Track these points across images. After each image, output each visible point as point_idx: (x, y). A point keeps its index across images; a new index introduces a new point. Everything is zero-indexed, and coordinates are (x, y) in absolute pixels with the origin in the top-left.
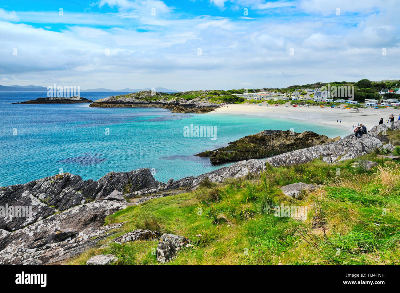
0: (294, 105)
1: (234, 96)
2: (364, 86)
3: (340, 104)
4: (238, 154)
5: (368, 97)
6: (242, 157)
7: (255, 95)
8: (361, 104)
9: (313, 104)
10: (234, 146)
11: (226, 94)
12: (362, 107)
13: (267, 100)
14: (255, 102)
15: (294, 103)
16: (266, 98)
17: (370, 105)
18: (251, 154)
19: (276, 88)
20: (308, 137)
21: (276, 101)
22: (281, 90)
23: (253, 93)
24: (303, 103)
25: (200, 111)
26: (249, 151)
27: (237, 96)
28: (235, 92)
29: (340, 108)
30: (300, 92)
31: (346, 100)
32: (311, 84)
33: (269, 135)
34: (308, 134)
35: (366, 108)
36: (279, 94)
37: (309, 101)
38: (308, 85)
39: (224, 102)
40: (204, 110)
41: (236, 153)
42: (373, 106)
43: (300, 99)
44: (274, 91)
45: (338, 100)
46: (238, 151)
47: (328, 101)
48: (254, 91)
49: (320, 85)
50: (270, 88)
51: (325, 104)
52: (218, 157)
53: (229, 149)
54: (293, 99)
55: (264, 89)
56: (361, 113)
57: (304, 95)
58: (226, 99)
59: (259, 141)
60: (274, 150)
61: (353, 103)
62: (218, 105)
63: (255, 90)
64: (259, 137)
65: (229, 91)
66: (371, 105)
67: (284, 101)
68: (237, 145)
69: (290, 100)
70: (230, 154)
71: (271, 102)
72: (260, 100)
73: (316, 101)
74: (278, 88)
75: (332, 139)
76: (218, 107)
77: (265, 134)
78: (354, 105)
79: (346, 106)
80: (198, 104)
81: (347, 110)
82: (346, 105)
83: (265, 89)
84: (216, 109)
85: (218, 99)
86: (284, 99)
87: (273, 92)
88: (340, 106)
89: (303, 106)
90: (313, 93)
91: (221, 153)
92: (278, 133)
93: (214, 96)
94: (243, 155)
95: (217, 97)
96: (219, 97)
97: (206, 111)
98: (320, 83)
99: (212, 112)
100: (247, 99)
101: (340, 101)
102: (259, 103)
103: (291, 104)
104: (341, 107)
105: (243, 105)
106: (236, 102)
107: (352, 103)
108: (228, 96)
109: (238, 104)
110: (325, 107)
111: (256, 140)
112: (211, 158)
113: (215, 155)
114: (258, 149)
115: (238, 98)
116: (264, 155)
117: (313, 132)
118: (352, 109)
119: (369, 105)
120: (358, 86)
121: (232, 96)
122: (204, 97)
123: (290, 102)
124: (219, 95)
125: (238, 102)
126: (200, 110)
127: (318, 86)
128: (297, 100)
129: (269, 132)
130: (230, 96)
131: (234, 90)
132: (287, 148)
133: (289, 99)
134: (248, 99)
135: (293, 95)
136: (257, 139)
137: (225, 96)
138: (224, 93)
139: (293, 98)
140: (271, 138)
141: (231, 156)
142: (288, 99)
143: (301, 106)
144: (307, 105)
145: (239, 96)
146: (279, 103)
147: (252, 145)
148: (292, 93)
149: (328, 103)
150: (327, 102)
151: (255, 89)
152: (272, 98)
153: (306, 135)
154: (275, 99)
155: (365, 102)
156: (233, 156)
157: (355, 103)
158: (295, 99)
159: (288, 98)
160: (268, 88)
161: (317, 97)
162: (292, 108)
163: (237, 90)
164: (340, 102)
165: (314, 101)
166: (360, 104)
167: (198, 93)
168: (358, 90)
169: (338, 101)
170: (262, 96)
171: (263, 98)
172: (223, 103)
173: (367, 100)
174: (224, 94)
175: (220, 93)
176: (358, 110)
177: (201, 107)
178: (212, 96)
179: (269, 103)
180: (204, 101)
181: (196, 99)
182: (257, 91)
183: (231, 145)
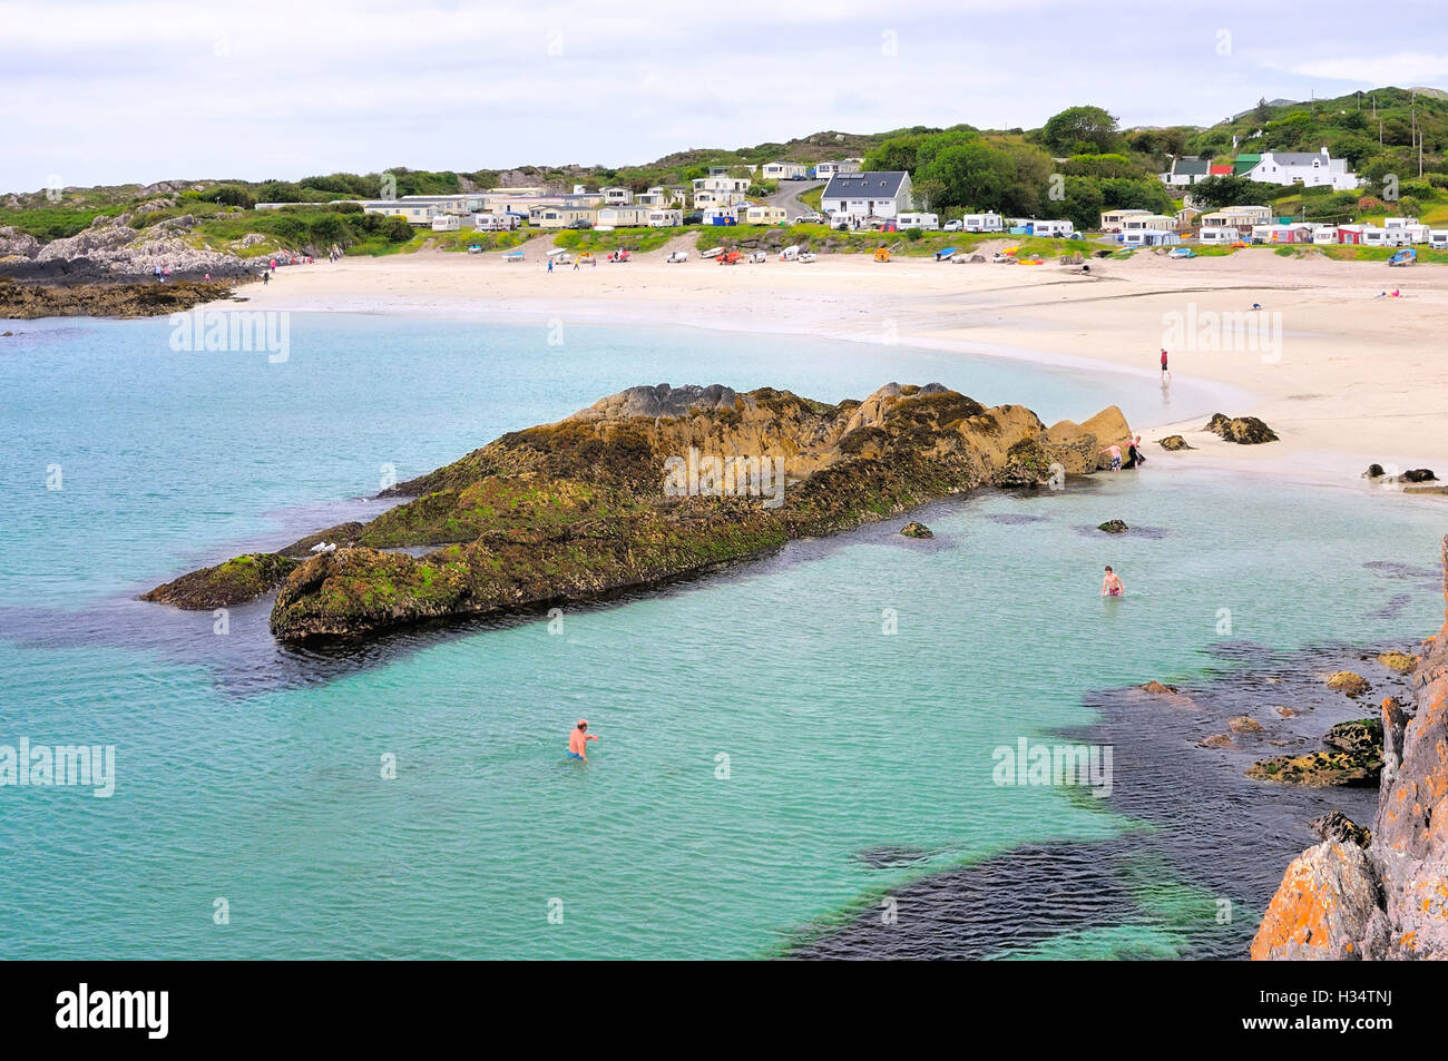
0: (718, 250)
1: (348, 209)
2: (1081, 144)
3: (982, 240)
4: (492, 563)
5: (1115, 200)
6: (520, 583)
7: (475, 205)
8: (1092, 239)
9: (829, 242)
10: (434, 510)
11: (295, 200)
12: (1103, 254)
13: (552, 231)
14: (486, 245)
15: (718, 243)
16: (550, 216)
17: (1142, 239)
18: (582, 557)
19: (590, 164)
20: (920, 418)
21: (609, 234)
22: (619, 174)
23: (458, 193)
24: (769, 241)
25: (132, 301)
26: (566, 538)
27: (367, 211)
28: (350, 188)
29: (983, 260)
30: (741, 181)
31: (1007, 220)
32: (783, 141)
33: (671, 417)
34: (917, 404)
35: (1126, 257)
36: (620, 194)
37: (802, 229)
38: (769, 146)
39: (288, 247)
40: (158, 297)
41: (472, 556)
42: (1159, 243)
43: (751, 220)
44: (579, 181)
45: (967, 217)
46: (487, 541)
47: (913, 225)
48: (465, 183)
49: (836, 144)
50: (555, 166)
51: (895, 240)
52: (339, 596)
53: (402, 531)
54: (711, 222)
55: (520, 169)
56: (1110, 283)
57: (763, 195)
58: (301, 226)
59: (609, 462)
60: (739, 521)
61: (1051, 232)
62: (249, 263)
63: (468, 177)
64: (606, 433)
65: (316, 184)
66: (1149, 240)
67: (658, 229)
68: (454, 497)
69: (693, 226)
70: (426, 569)
71: (581, 239)
72: (512, 227)
73: (843, 227)
74: (599, 168)
75: (1076, 428)
76: (248, 274)
77: (641, 414)
78: (1059, 245)
79: (1015, 249)
80: (116, 260)
81: (1025, 272)
82: (1014, 246)
83: (528, 172)
84: (240, 290)
85: (248, 228)
86: (659, 223)
87: (578, 189)
88: (986, 248)
89: (773, 259)
90: (812, 185)
91: (359, 562)
92: (720, 406)
93: (219, 211)
94: (527, 567)
95: (237, 214)
96: (253, 220)
97: (170, 301)
98: (832, 134)
99: (216, 306)
100: (426, 226)
101: (977, 222)
102: (507, 244)
103: (702, 248)
104: (990, 258)
105: (408, 261)
106: (362, 247)
107: (1044, 233)
108: (313, 211)
109: (375, 255)
110: (898, 258)
111: (584, 455)
112: (277, 614)
113: (312, 588)
114: (633, 521)
115: (372, 217)
116: (673, 557)
117: (942, 389)
118: (1053, 264)
119: (1137, 238)
120: (1048, 144)
121: (337, 208)
122: (155, 220)
123: (693, 236)
124: (250, 205)
125: (375, 247)
126: (131, 295)
127: (828, 149)
128: (733, 223)
129: (659, 397)
130: (324, 210)
131: (343, 177)
132: (818, 503)
133: (687, 221)
134: (435, 227)
135: (702, 198)
136: (593, 451)
137: (293, 211)
138: (276, 192)
139: (711, 211)
140: (688, 439)
141: (435, 584)
142: (680, 222)
143: (761, 255)
144: (795, 249)
145: (381, 211)
146: (631, 243)
147: (570, 492)
148: (698, 185)
149: (915, 235)
150: (910, 230)
151: (471, 171)
152: (584, 216)
153: (906, 412)
154: (600, 221)
155: (1105, 225)
156: (453, 581)
157: (1060, 235)
158: (719, 221)
159: (680, 212)
160: (544, 168)
161: (844, 204)
162: (708, 270)
163: (361, 176)
164: (981, 225)
165: (835, 224)
166: (1088, 240)
167: (108, 200)
168: (1058, 165)
169: (970, 222)
170: (521, 208)
171: (524, 218)
172: (280, 254)
173: (1114, 219)
174: (280, 201)
175: (254, 195)
176: (1086, 268)
177: (134, 278)
178: (208, 208)
179: (570, 244)
180: (157, 244)
181: (104, 233)
182: (485, 181)
183: (405, 501)
